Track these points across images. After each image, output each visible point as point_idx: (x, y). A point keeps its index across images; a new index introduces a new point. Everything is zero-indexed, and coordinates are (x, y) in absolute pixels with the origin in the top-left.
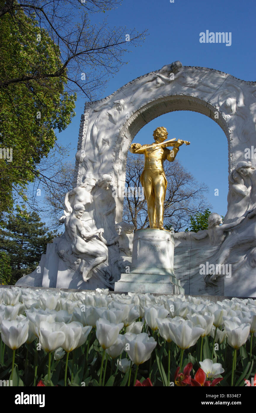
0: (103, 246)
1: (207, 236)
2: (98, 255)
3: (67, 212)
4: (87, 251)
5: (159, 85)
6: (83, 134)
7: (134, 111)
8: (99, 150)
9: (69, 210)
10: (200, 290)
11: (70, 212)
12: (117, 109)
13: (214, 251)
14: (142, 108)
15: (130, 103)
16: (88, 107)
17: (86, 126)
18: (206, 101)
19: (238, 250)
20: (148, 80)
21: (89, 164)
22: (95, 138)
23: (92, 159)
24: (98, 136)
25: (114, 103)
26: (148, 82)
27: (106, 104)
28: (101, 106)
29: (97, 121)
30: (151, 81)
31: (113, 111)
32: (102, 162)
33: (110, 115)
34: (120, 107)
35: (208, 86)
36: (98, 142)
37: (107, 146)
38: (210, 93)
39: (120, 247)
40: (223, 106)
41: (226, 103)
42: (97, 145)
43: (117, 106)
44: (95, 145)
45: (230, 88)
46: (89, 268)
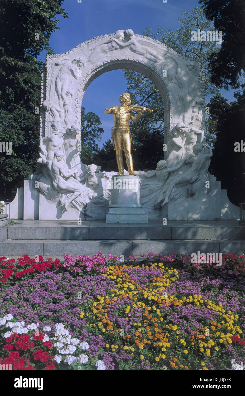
0: (78, 183)
1: (155, 176)
2: (76, 191)
3: (43, 154)
4: (67, 188)
5: (114, 48)
6: (47, 85)
7: (93, 70)
8: (64, 101)
9: (45, 153)
10: (150, 213)
11: (46, 155)
12: (77, 65)
13: (160, 186)
14: (99, 68)
15: (89, 62)
16: (49, 60)
17: (49, 78)
18: (152, 68)
19: (178, 186)
20: (104, 42)
21: (56, 112)
22: (60, 90)
23: (59, 109)
24: (62, 89)
25: (75, 60)
26: (105, 44)
27: (67, 59)
28: (62, 61)
29: (59, 74)
30: (107, 43)
31: (74, 67)
32: (67, 112)
33: (72, 71)
34: (81, 64)
35: (154, 56)
36: (63, 94)
37: (71, 98)
38: (155, 62)
39: (90, 183)
40: (165, 74)
41: (168, 73)
42: (62, 97)
43: (77, 63)
44: (60, 96)
45: (171, 60)
46: (69, 201)
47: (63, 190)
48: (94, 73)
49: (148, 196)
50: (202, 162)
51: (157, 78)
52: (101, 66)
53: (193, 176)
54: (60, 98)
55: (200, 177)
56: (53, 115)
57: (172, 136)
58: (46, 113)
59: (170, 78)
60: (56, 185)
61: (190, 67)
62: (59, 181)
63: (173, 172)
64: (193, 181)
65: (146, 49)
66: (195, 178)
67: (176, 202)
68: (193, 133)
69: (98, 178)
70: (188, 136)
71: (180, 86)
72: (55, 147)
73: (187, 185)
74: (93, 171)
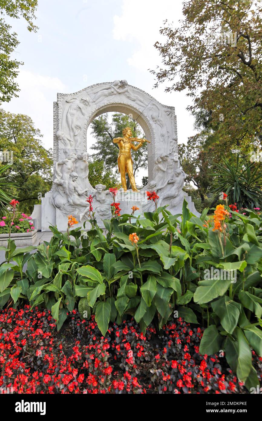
2: (88, 206)
4: (81, 203)
5: (113, 94)
7: (97, 109)
8: (74, 133)
12: (84, 104)
14: (101, 108)
15: (93, 102)
16: (61, 98)
17: (61, 112)
18: (141, 111)
20: (105, 88)
21: (67, 142)
22: (70, 123)
23: (69, 138)
24: (72, 122)
25: (82, 99)
26: (105, 89)
27: (75, 99)
28: (71, 99)
29: (69, 110)
30: (107, 89)
31: (82, 105)
32: (77, 142)
33: (80, 108)
34: (87, 103)
35: (142, 102)
36: (73, 127)
37: (79, 131)
38: (144, 107)
39: (98, 199)
40: (151, 117)
41: (152, 116)
42: (72, 129)
43: (84, 102)
44: (71, 128)
45: (154, 107)
46: (83, 214)
47: (77, 205)
48: (97, 112)
51: (144, 119)
52: (103, 107)
53: (176, 192)
54: (71, 130)
55: (179, 193)
56: (65, 144)
57: (157, 163)
58: (59, 141)
59: (154, 120)
60: (71, 201)
61: (168, 112)
62: (74, 198)
63: (160, 189)
65: (137, 97)
68: (173, 161)
69: (105, 195)
70: (168, 163)
71: (161, 126)
72: (69, 169)
73: (170, 199)
74: (101, 190)
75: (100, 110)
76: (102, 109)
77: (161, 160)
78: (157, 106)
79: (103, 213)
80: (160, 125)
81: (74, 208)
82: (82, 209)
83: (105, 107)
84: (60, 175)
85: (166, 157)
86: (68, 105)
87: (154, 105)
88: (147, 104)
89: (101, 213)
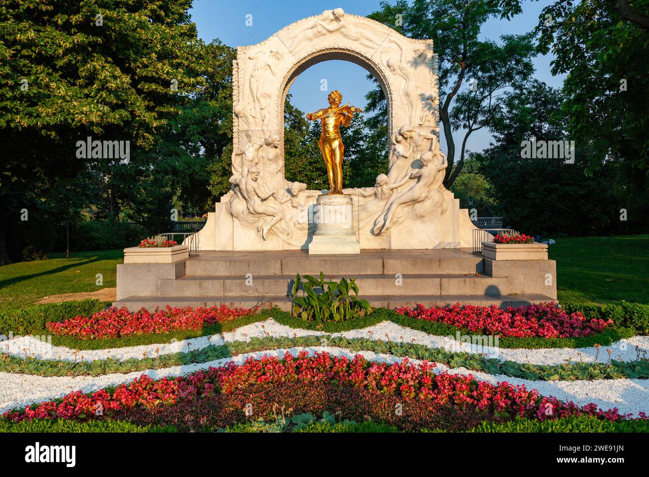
1: (375, 194)
2: (276, 215)
4: (265, 211)
5: (320, 34)
7: (296, 63)
8: (260, 105)
11: (239, 172)
12: (275, 59)
13: (381, 207)
16: (241, 53)
17: (242, 76)
18: (369, 57)
19: (402, 205)
20: (308, 27)
21: (251, 119)
22: (255, 90)
23: (254, 114)
24: (257, 89)
25: (271, 52)
26: (308, 29)
27: (262, 51)
28: (256, 54)
29: (254, 70)
30: (311, 28)
31: (272, 61)
32: (265, 117)
33: (268, 65)
34: (279, 56)
35: (371, 41)
36: (259, 96)
37: (269, 100)
38: (373, 48)
39: (294, 205)
40: (386, 64)
41: (389, 62)
42: (257, 99)
43: (275, 55)
44: (255, 98)
45: (394, 44)
46: (269, 227)
47: (260, 214)
48: (296, 67)
49: (365, 219)
50: (432, 175)
51: (376, 69)
52: (305, 58)
53: (422, 193)
54: (256, 101)
55: (430, 195)
56: (247, 123)
59: (392, 68)
60: (251, 208)
62: (254, 203)
63: (397, 188)
64: (421, 199)
65: (361, 33)
66: (424, 195)
67: (401, 227)
68: (421, 138)
69: (304, 198)
70: (415, 143)
71: (406, 77)
72: (251, 161)
73: (414, 204)
74: (297, 190)
75: (301, 63)
76: (303, 61)
77: (400, 138)
78: (398, 42)
79: (302, 226)
80: (402, 76)
81: (257, 219)
82: (269, 219)
83: (310, 58)
84: (238, 170)
85: (408, 133)
86: (253, 62)
87: (391, 41)
88: (380, 43)
89: (298, 226)
